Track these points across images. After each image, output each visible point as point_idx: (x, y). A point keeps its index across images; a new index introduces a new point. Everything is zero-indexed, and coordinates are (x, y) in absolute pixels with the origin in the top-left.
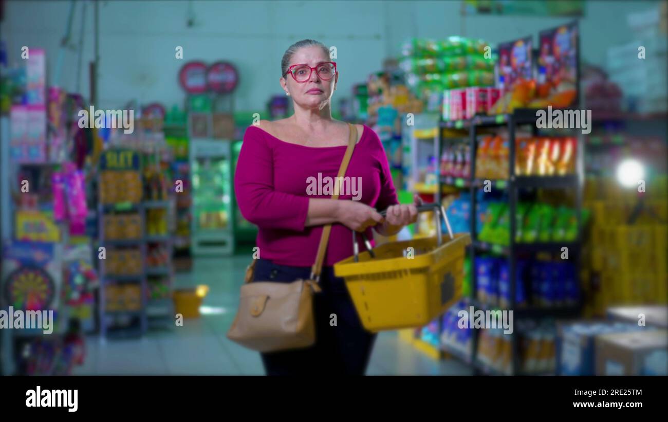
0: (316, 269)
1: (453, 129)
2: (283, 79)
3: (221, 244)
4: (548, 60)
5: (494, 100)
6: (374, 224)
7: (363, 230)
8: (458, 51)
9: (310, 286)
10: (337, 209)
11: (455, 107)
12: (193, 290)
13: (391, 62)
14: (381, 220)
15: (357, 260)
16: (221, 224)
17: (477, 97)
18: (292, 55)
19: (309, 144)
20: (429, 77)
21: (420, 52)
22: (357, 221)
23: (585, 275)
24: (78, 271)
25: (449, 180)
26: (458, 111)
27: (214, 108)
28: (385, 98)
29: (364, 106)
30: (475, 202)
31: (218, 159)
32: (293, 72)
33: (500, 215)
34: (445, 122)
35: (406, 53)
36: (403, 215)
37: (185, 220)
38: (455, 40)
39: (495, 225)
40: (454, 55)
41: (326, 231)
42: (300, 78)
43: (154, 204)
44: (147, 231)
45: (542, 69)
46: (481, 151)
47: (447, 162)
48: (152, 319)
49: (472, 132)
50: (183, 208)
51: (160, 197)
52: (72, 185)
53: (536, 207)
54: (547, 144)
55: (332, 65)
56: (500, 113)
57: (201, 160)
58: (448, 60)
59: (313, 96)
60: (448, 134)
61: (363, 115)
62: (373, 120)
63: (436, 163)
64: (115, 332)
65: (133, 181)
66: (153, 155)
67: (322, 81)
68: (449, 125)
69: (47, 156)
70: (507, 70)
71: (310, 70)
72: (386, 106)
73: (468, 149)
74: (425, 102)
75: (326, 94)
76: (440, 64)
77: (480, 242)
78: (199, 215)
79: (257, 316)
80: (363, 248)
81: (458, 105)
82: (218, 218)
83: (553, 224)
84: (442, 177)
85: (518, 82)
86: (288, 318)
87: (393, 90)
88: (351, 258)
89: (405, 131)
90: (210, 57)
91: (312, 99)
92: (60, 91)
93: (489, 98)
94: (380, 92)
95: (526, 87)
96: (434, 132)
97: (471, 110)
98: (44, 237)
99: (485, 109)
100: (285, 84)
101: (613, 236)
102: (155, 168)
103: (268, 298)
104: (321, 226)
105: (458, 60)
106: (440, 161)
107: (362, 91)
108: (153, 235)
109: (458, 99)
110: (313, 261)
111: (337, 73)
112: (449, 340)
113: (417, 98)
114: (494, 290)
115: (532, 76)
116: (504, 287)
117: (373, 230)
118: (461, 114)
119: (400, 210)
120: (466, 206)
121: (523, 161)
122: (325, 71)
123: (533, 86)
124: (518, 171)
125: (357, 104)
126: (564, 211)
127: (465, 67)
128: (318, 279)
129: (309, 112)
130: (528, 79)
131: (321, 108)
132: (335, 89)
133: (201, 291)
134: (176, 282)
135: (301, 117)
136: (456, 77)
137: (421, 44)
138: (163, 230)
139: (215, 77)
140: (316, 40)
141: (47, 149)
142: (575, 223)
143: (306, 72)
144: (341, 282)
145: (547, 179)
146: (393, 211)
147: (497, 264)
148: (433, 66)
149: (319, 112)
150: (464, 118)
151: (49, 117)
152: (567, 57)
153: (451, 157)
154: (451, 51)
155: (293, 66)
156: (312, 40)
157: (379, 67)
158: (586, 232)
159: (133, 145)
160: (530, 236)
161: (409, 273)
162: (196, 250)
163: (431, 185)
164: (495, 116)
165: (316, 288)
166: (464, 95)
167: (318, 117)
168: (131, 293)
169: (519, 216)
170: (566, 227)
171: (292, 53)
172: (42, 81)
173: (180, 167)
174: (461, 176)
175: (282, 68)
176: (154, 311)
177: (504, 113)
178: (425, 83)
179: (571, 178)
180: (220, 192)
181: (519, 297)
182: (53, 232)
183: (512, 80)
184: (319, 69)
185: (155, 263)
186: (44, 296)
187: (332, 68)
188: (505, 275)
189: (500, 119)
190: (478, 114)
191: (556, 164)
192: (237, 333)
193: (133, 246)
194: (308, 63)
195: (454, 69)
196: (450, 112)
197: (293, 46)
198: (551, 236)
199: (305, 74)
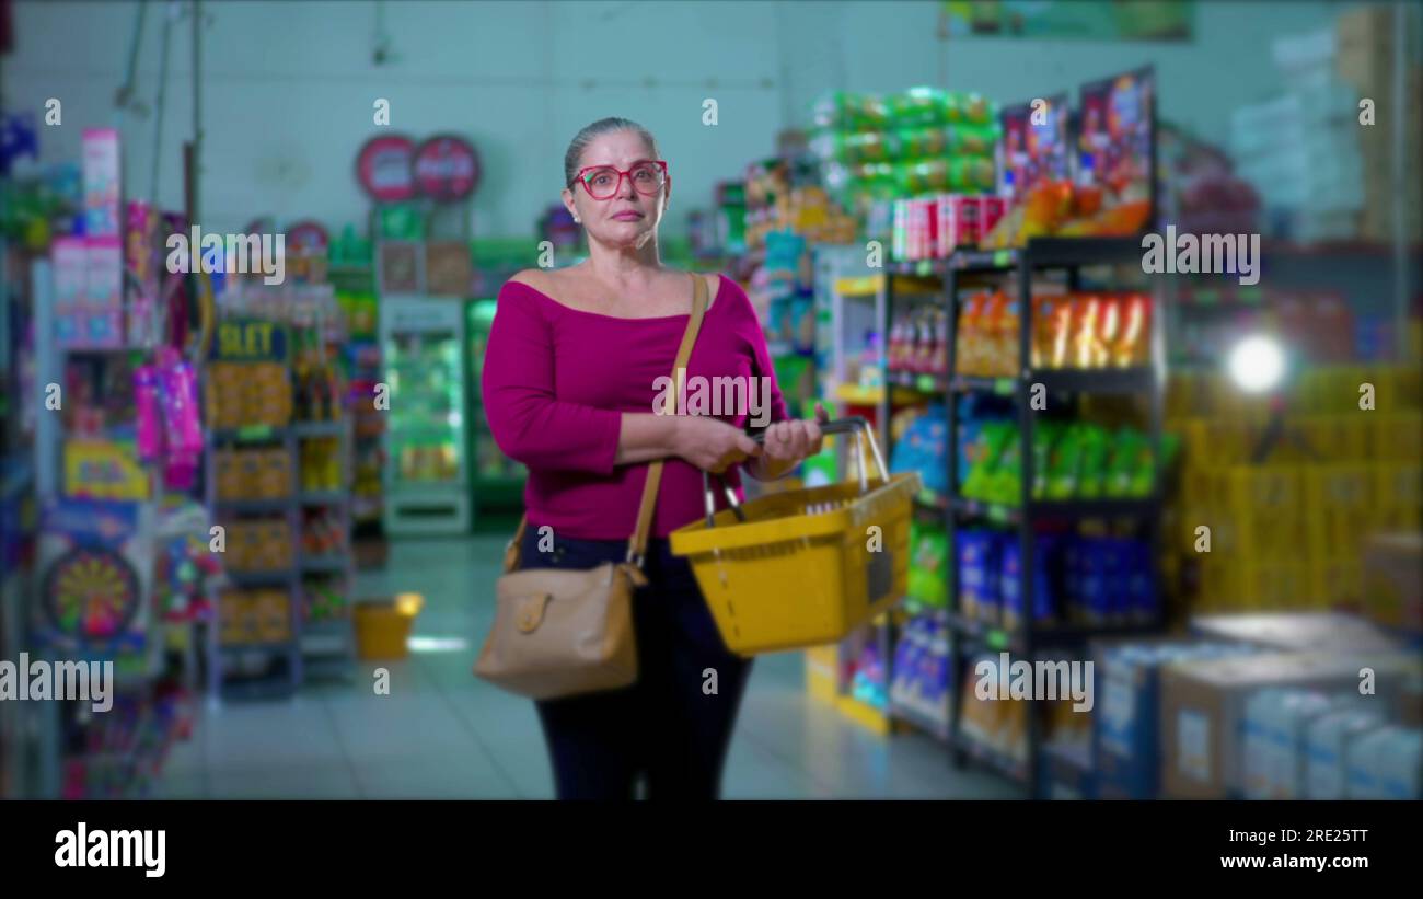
0: (637, 543)
1: (913, 277)
2: (569, 191)
3: (446, 511)
4: (1098, 141)
5: (993, 221)
6: (741, 459)
7: (721, 470)
8: (928, 116)
9: (626, 575)
10: (673, 431)
11: (916, 233)
12: (389, 604)
13: (793, 137)
14: (755, 450)
15: (712, 524)
16: (444, 471)
17: (959, 214)
18: (584, 148)
19: (617, 312)
20: (869, 170)
21: (851, 120)
22: (711, 454)
23: (1170, 564)
24: (184, 555)
25: (905, 378)
26: (922, 241)
27: (428, 232)
28: (779, 211)
29: (739, 228)
30: (955, 421)
31: (437, 337)
32: (586, 180)
33: (1003, 447)
34: (898, 263)
35: (822, 121)
36: (794, 441)
37: (372, 462)
38: (921, 94)
39: (993, 468)
40: (921, 125)
41: (655, 472)
42: (600, 191)
43: (316, 429)
44: (302, 483)
45: (1087, 159)
46: (966, 321)
47: (902, 342)
48: (312, 659)
49: (949, 282)
50: (368, 438)
51: (327, 414)
52: (172, 391)
53: (1074, 430)
54: (1093, 308)
55: (658, 167)
56: (1004, 243)
57: (402, 340)
58: (908, 135)
59: (624, 224)
60: (903, 288)
61: (736, 247)
62: (756, 256)
63: (879, 344)
64: (237, 686)
65: (273, 383)
66: (313, 329)
67: (641, 197)
68: (905, 268)
69: (125, 336)
70: (1020, 159)
71: (618, 177)
72: (782, 229)
73: (942, 316)
74: (862, 221)
75: (648, 218)
76: (892, 144)
77: (964, 500)
78: (401, 452)
79: (530, 632)
80: (722, 503)
81: (922, 229)
82: (439, 456)
83: (1106, 464)
84: (892, 371)
85: (1038, 186)
86: (588, 633)
87: (797, 196)
88: (701, 522)
89: (821, 279)
90: (421, 127)
91: (623, 230)
92: (148, 210)
93: (980, 216)
94: (770, 200)
95: (1051, 196)
96: (876, 284)
97: (947, 240)
98: (119, 491)
99: (976, 238)
100: (573, 202)
101: (1223, 487)
102: (316, 357)
103: (549, 599)
104: (643, 465)
105: (928, 134)
106: (888, 341)
107: (734, 196)
108: (313, 492)
109: (921, 218)
110: (631, 529)
111: (668, 180)
112: (908, 696)
113: (845, 211)
114: (992, 594)
115: (1067, 173)
116: (1010, 587)
117: (741, 471)
118: (927, 248)
119: (789, 432)
120: (938, 429)
121: (1047, 340)
122: (646, 177)
123: (1066, 193)
124: (1036, 360)
125: (723, 224)
126: (1128, 437)
127: (942, 150)
128: (640, 562)
129: (617, 253)
130: (1060, 179)
131: (639, 245)
132: (664, 209)
133: (409, 605)
134: (359, 587)
135: (602, 263)
136: (923, 169)
137: (853, 103)
138: (333, 482)
139: (430, 168)
140: (628, 119)
141: (124, 321)
142: (1148, 463)
143: (611, 179)
144: (684, 566)
145: (1094, 376)
146: (776, 433)
147: (998, 543)
148: (877, 146)
149: (637, 254)
150: (934, 255)
151: (128, 260)
152: (1133, 136)
153: (910, 333)
154: (915, 116)
155: (587, 169)
156: (622, 118)
157: (768, 149)
158: (1171, 481)
159: (270, 309)
160: (1062, 487)
161: (807, 545)
162: (393, 524)
163: (870, 388)
164: (992, 252)
165: (639, 579)
166: (932, 210)
167: (634, 263)
168: (270, 606)
169: (1040, 449)
170: (1133, 470)
171: (583, 145)
172: (114, 190)
173: (360, 353)
174: (928, 371)
175: (567, 171)
176: (314, 644)
177: (1009, 247)
178: (862, 180)
179: (1140, 373)
180: (443, 405)
181: (1041, 607)
182: (136, 482)
183: (1029, 180)
184: (634, 174)
185: (317, 547)
186: (119, 605)
187: (660, 171)
188: (1012, 564)
189: (1001, 259)
190: (960, 247)
191: (1112, 346)
192: (492, 664)
193: (275, 514)
194: (615, 164)
195: (920, 152)
196: (907, 244)
197: (586, 130)
198: (1102, 487)
199: (610, 184)
